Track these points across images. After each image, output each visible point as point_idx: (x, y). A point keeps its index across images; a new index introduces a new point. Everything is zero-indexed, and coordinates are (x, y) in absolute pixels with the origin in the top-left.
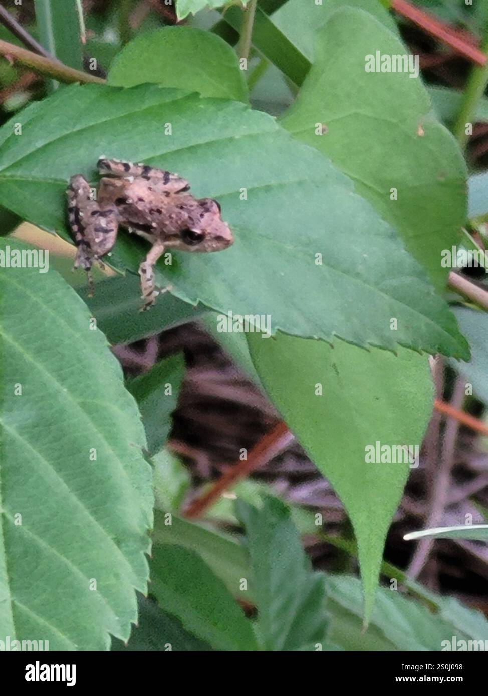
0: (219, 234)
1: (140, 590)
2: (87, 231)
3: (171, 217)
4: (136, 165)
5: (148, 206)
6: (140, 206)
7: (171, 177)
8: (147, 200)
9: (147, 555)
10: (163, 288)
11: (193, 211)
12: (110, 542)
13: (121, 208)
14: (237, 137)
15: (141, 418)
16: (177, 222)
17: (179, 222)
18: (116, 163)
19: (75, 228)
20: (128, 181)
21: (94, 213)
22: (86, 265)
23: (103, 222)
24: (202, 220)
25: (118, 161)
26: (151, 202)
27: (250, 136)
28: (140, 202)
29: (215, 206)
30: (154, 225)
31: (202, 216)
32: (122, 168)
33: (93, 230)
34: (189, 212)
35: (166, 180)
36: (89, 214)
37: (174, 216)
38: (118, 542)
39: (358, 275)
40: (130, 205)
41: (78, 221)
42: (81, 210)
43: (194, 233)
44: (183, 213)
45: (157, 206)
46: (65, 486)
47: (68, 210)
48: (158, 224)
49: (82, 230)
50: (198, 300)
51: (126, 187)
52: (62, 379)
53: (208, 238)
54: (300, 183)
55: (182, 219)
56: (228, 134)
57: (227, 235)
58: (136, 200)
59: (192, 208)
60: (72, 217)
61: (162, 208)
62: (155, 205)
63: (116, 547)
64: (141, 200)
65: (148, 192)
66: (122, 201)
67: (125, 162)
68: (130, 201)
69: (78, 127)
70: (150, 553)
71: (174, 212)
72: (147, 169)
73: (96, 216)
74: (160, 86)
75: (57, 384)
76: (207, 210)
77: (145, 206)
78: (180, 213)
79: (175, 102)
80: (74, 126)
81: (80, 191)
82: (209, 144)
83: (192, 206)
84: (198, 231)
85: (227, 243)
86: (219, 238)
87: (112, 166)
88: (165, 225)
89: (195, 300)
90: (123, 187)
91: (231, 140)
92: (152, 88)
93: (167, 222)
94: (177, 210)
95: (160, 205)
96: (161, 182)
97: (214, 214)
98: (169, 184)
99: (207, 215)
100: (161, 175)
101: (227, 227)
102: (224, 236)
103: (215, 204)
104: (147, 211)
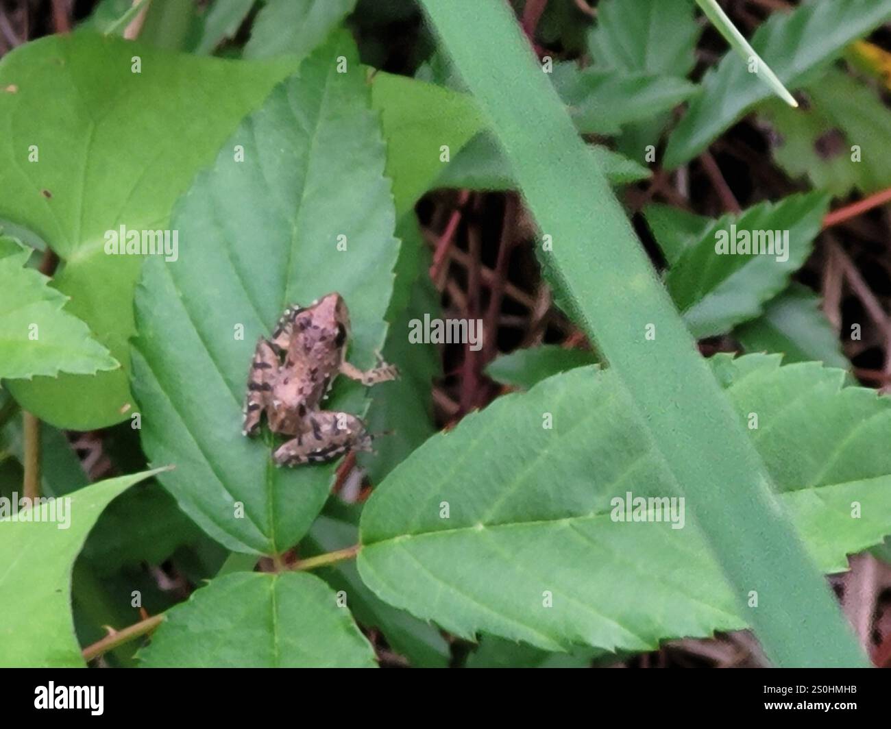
0: (333, 309)
1: (779, 361)
2: (337, 442)
3: (320, 360)
5: (307, 383)
6: (308, 391)
7: (259, 361)
8: (300, 385)
10: (378, 359)
11: (312, 338)
13: (308, 410)
14: (180, 295)
15: (563, 373)
16: (327, 353)
17: (327, 350)
18: (248, 420)
19: (331, 454)
20: (279, 406)
21: (318, 438)
22: (368, 440)
23: (326, 428)
24: (322, 327)
25: (245, 417)
26: (303, 381)
28: (304, 392)
29: (301, 315)
31: (316, 327)
32: (255, 412)
33: (338, 437)
34: (314, 341)
35: (264, 366)
36: (319, 442)
37: (319, 356)
40: (307, 400)
41: (323, 453)
42: (313, 450)
43: (339, 335)
44: (315, 348)
45: (307, 374)
47: (312, 462)
48: (326, 372)
49: (334, 447)
51: (287, 407)
52: (533, 455)
53: (339, 320)
55: (323, 347)
56: (179, 305)
57: (331, 302)
58: (301, 396)
59: (309, 338)
60: (319, 458)
61: (310, 369)
62: (306, 376)
64: (301, 391)
65: (290, 385)
66: (302, 410)
67: (246, 410)
68: (304, 402)
69: (203, 459)
71: (315, 356)
72: (253, 387)
73: (321, 435)
75: (540, 461)
76: (309, 323)
77: (308, 386)
78: (316, 350)
81: (293, 453)
82: (196, 323)
83: (306, 339)
84: (337, 331)
85: (340, 300)
86: (338, 309)
87: (252, 423)
88: (330, 364)
90: (287, 410)
91: (185, 300)
92: (137, 386)
93: (326, 363)
94: (312, 353)
95: (306, 371)
96: (268, 371)
97: (312, 315)
98: (270, 362)
99: (314, 323)
100: (259, 372)
101: (321, 302)
102: (334, 304)
103: (298, 316)
104: (313, 384)
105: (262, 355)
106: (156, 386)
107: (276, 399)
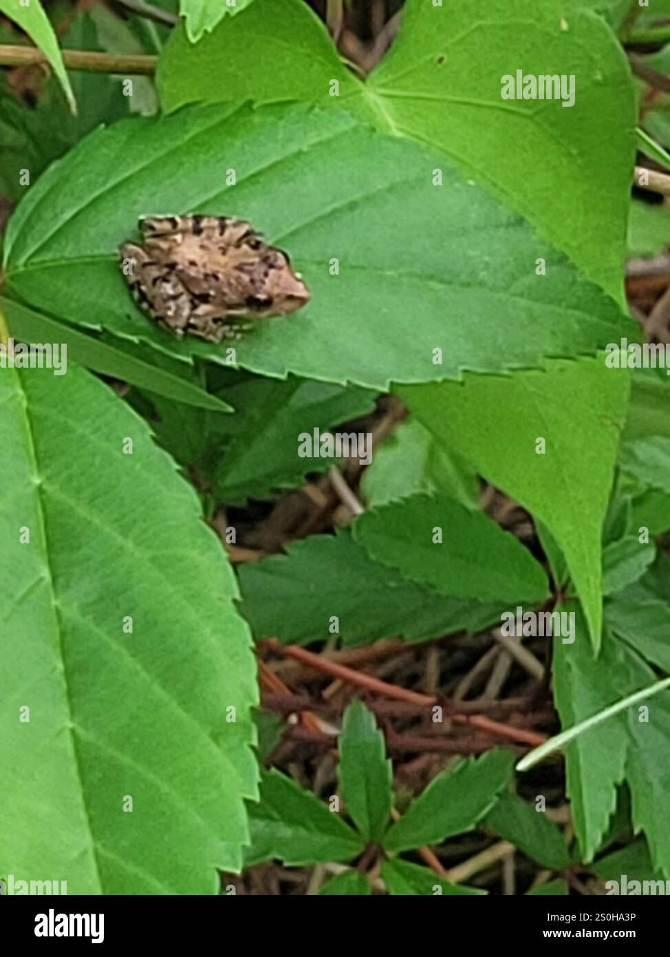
0: (289, 292)
1: (249, 797)
3: (229, 283)
4: (183, 217)
5: (202, 270)
6: (192, 272)
7: (228, 222)
8: (199, 262)
9: (252, 747)
12: (206, 738)
14: (305, 149)
16: (237, 289)
17: (240, 289)
18: (160, 221)
20: (175, 241)
23: (169, 288)
24: (267, 280)
25: (162, 217)
26: (204, 266)
27: (320, 143)
28: (192, 267)
29: (281, 257)
30: (212, 293)
31: (266, 275)
32: (167, 226)
34: (250, 273)
35: (223, 228)
36: (150, 284)
37: (233, 281)
38: (215, 737)
39: (482, 284)
40: (182, 271)
43: (258, 300)
44: (243, 275)
45: (211, 269)
46: (144, 674)
48: (216, 291)
50: (287, 370)
51: (174, 249)
53: (276, 300)
54: (391, 189)
55: (243, 284)
56: (293, 148)
57: (300, 291)
58: (187, 264)
59: (254, 268)
61: (218, 272)
62: (210, 269)
63: (213, 745)
64: (193, 263)
65: (200, 252)
66: (170, 266)
67: (170, 216)
68: (180, 267)
70: (255, 743)
71: (233, 276)
72: (197, 219)
73: (158, 283)
74: (203, 105)
75: (119, 539)
76: (272, 266)
77: (199, 271)
78: (240, 277)
79: (223, 122)
80: (105, 183)
83: (252, 264)
84: (262, 297)
85: (302, 301)
86: (291, 298)
87: (156, 225)
88: (224, 294)
89: (282, 372)
90: (170, 250)
91: (299, 154)
92: (194, 109)
93: (226, 290)
94: (236, 273)
95: (216, 268)
96: (217, 232)
97: (280, 268)
98: (227, 233)
99: (272, 272)
100: (216, 223)
101: (298, 280)
102: (296, 294)
103: (280, 255)
104: (201, 276)
105: (236, 225)
106: (195, 130)
107: (183, 238)
